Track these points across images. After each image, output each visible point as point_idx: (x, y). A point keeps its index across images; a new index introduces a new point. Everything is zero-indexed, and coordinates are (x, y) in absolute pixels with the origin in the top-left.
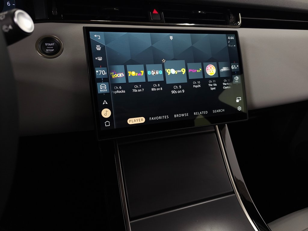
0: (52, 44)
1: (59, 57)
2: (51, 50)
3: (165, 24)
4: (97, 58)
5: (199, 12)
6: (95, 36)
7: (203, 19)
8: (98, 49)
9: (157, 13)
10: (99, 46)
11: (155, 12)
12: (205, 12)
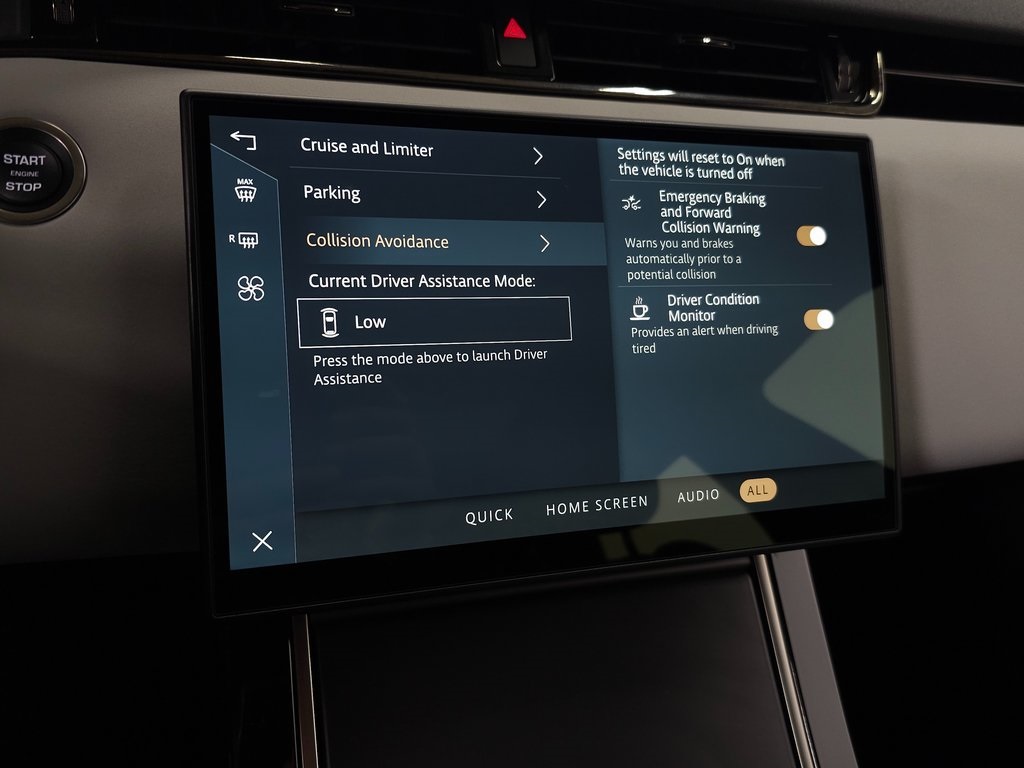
0: (33, 160)
1: (63, 217)
2: (28, 187)
3: (557, 86)
4: (237, 239)
5: (707, 40)
6: (235, 136)
7: (720, 73)
8: (242, 197)
9: (523, 36)
10: (251, 181)
11: (514, 30)
12: (730, 44)
